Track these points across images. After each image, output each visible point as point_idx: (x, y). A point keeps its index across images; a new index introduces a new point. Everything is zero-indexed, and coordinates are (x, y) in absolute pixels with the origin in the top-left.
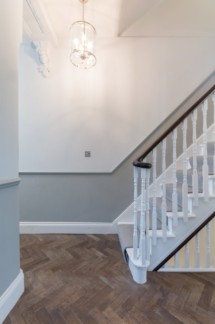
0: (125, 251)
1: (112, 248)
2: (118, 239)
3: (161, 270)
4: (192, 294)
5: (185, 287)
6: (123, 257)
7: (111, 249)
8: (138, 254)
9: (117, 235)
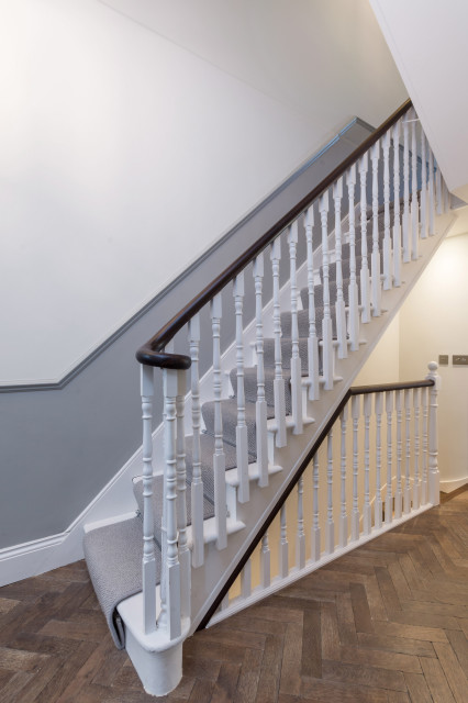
0: (116, 614)
1: (64, 615)
2: (87, 575)
3: (214, 620)
4: (285, 650)
5: (271, 640)
6: (107, 631)
7: (63, 619)
8: (158, 609)
9: (82, 565)
